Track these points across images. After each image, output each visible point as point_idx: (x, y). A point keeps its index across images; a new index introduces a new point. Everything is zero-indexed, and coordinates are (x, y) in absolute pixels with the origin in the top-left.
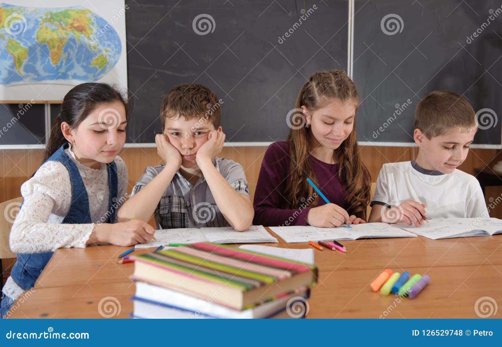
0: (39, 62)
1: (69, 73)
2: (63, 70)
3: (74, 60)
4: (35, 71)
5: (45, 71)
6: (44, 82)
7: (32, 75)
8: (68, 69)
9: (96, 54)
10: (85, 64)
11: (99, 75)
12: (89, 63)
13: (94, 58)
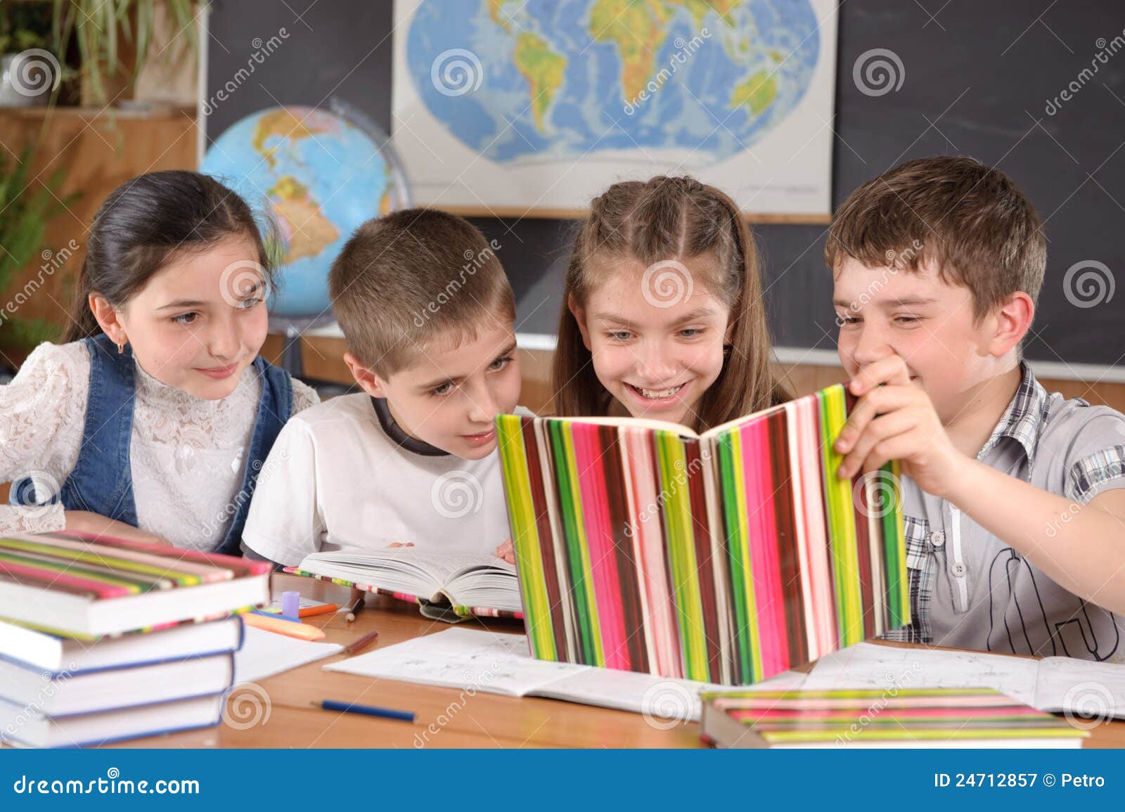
0: (591, 98)
1: (671, 128)
2: (650, 120)
3: (684, 89)
4: (580, 124)
5: (606, 122)
6: (600, 154)
7: (573, 135)
8: (666, 116)
9: (743, 71)
10: (712, 100)
11: (751, 131)
12: (724, 98)
13: (740, 82)
